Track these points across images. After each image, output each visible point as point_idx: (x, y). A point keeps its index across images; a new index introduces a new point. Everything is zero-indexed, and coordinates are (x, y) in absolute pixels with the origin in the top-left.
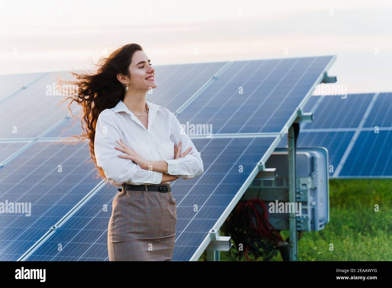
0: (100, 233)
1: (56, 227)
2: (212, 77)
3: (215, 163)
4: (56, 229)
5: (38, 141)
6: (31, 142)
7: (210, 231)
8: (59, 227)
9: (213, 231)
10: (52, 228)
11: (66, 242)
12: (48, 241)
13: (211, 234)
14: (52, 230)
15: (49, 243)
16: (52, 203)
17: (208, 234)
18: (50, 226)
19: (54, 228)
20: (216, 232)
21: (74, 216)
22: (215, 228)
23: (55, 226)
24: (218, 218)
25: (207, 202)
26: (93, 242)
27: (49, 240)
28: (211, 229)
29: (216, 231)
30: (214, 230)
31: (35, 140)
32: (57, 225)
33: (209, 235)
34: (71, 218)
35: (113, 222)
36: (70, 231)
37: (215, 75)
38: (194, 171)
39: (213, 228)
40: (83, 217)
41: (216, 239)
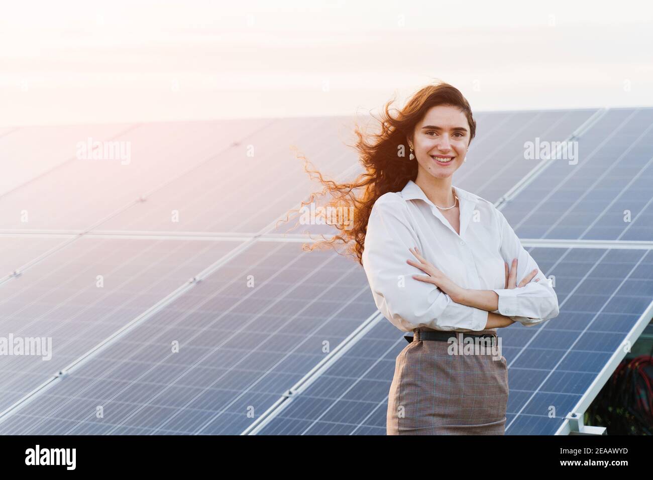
0: (370, 407)
1: (294, 393)
2: (571, 136)
3: (575, 293)
4: (295, 396)
5: (261, 239)
6: (248, 240)
7: (569, 416)
8: (300, 393)
9: (574, 415)
10: (286, 394)
11: (312, 420)
12: (280, 417)
13: (570, 421)
14: (287, 398)
15: (281, 420)
16: (286, 350)
17: (564, 420)
18: (283, 390)
19: (290, 393)
20: (580, 418)
21: (324, 376)
22: (577, 411)
23: (292, 390)
24: (583, 392)
25: (563, 362)
26: (359, 423)
27: (281, 415)
28: (570, 411)
29: (580, 416)
30: (576, 414)
31: (256, 237)
32: (296, 389)
33: (566, 422)
34: (319, 378)
35: (398, 395)
36: (319, 400)
37: (575, 133)
38: (543, 311)
39: (574, 411)
40: (340, 377)
41: (578, 430)
